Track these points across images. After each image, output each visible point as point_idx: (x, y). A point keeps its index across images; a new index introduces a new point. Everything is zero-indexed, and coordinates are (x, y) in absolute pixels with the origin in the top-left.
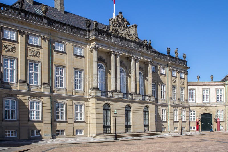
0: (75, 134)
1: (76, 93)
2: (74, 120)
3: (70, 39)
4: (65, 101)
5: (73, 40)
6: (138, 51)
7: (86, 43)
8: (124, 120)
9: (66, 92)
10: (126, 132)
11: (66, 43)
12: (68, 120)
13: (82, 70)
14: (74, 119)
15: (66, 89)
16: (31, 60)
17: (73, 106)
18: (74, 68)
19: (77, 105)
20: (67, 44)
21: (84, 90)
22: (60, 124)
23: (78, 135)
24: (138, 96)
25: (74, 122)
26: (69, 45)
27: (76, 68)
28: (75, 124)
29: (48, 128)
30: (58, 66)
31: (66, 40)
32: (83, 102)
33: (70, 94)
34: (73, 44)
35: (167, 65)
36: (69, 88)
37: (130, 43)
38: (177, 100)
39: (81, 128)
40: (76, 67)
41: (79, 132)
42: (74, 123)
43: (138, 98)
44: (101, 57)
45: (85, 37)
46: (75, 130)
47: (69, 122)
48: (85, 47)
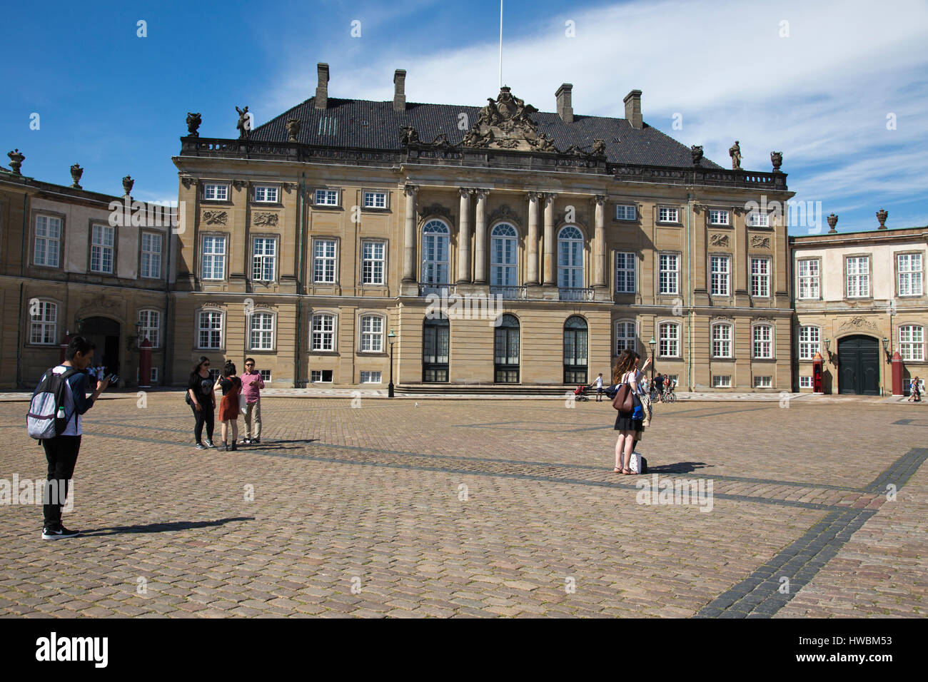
0: (357, 379)
1: (364, 291)
2: (356, 350)
3: (354, 178)
4: (336, 310)
5: (359, 178)
6: (550, 177)
7: (395, 180)
8: (492, 352)
9: (338, 291)
10: (496, 382)
11: (343, 187)
12: (341, 350)
13: (384, 240)
14: (358, 347)
15: (338, 283)
16: (258, 233)
17: (354, 319)
18: (361, 238)
19: (366, 319)
20: (344, 190)
21: (387, 285)
22: (319, 358)
23: (365, 382)
24: (543, 292)
25: (355, 354)
26: (351, 192)
27: (368, 238)
28: (359, 360)
29: (286, 366)
30: (319, 238)
31: (342, 180)
32: (384, 311)
33: (348, 294)
34: (359, 188)
35: (687, 198)
36: (347, 281)
37: (522, 159)
38: (732, 295)
39: (376, 369)
40: (366, 236)
41: (370, 378)
42: (356, 357)
43: (544, 296)
44: (437, 204)
45: (394, 167)
46: (357, 372)
47: (342, 355)
48: (392, 189)
